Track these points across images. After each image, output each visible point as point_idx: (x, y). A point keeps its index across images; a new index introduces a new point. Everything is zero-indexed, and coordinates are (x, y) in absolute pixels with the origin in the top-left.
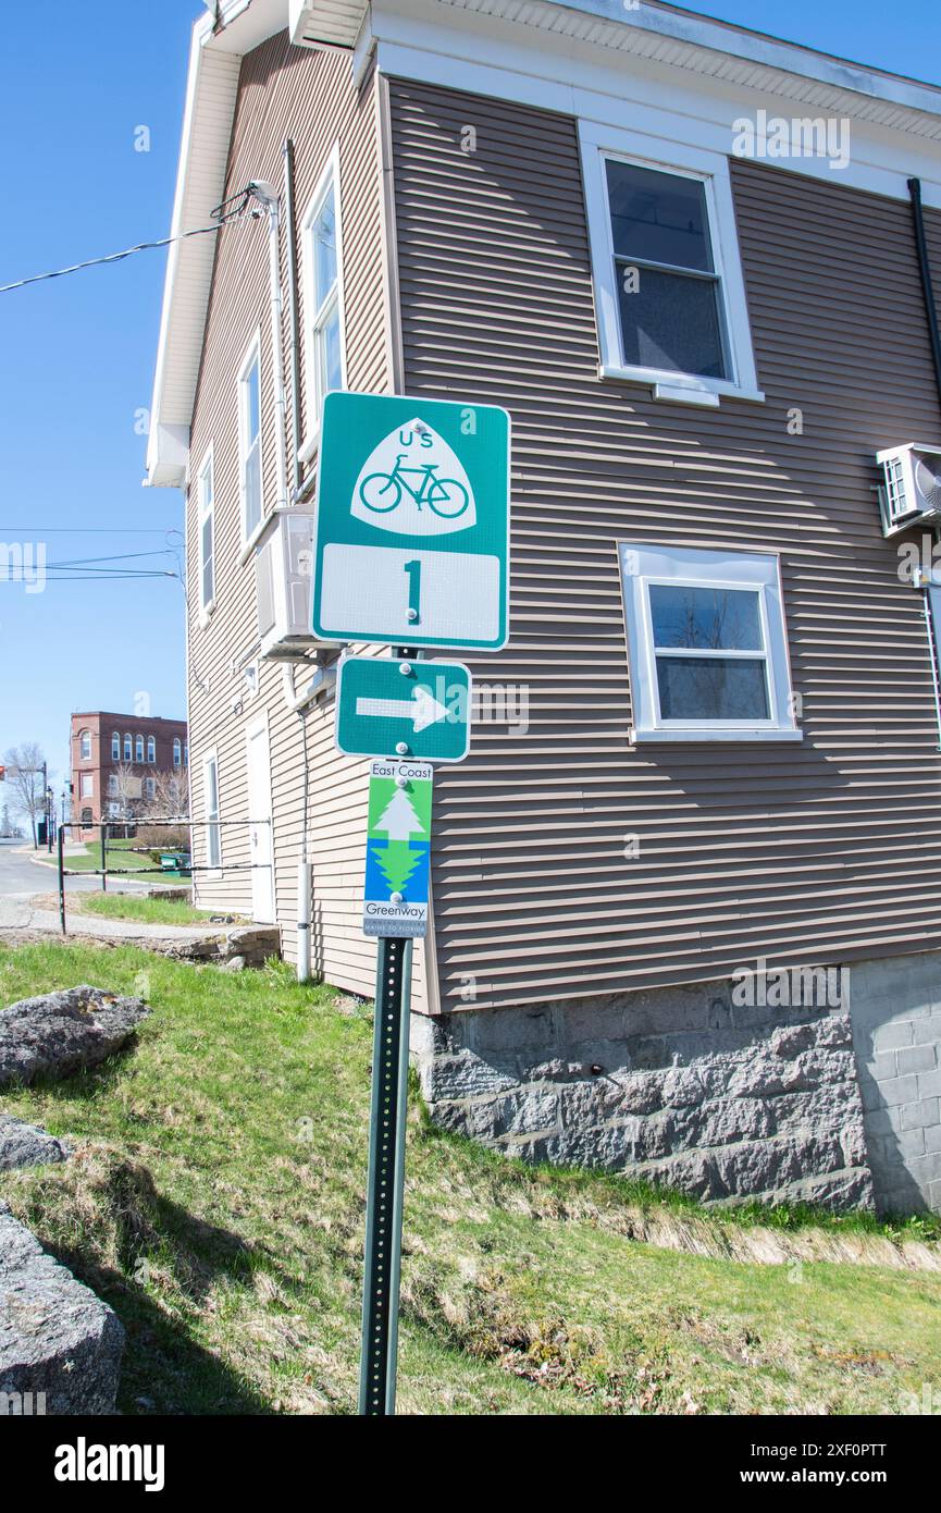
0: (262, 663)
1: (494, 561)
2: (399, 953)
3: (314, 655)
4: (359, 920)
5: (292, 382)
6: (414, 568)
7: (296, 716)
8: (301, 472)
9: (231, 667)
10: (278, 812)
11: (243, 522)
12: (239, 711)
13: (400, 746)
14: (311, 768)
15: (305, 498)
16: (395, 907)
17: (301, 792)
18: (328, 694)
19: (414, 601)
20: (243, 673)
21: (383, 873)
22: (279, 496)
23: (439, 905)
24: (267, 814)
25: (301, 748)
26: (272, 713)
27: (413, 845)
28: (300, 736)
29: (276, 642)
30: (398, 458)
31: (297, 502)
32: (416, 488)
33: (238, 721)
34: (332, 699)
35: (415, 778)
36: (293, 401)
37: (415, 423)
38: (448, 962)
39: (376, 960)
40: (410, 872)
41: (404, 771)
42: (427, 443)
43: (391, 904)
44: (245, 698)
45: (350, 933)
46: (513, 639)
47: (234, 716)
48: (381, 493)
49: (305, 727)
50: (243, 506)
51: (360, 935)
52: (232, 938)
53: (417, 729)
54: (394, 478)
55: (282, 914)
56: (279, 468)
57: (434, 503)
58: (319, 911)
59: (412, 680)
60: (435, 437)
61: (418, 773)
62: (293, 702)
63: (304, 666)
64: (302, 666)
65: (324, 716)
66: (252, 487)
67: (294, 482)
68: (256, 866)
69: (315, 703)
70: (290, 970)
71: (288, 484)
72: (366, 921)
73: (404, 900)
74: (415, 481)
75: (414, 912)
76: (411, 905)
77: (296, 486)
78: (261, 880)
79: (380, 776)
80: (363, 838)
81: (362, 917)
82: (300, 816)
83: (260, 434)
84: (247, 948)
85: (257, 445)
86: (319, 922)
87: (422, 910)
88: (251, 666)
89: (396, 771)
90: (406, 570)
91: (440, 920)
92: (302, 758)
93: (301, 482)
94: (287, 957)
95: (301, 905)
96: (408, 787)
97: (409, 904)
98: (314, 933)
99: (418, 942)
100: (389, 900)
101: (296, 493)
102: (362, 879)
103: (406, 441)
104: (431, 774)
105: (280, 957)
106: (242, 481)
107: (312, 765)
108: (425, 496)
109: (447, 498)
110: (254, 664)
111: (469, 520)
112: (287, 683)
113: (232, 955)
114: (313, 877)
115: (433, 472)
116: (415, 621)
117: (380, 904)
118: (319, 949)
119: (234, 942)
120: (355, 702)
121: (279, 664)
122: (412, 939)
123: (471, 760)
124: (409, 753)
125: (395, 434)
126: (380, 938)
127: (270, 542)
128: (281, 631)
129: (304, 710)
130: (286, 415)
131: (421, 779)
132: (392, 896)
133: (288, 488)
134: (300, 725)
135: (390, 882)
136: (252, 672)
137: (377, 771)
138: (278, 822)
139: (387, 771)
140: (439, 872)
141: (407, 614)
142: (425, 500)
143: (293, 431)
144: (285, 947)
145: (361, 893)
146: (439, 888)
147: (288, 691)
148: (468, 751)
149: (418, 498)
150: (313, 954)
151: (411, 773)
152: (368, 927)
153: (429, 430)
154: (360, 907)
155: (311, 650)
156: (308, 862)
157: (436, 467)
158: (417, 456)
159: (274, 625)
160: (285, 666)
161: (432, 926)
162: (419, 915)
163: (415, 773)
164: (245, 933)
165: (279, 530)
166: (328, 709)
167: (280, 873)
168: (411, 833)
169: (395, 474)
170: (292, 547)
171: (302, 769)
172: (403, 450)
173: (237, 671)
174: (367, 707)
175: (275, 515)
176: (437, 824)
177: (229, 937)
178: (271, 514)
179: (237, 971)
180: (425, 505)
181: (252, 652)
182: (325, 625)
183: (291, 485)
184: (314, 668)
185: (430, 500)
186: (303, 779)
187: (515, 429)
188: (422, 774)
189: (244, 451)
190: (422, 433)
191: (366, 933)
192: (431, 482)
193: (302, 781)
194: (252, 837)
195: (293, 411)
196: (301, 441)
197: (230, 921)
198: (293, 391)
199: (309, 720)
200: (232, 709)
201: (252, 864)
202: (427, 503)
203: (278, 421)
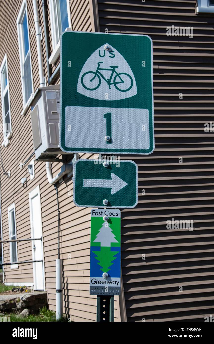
0: (36, 162)
1: (146, 111)
2: (107, 304)
3: (61, 158)
4: (88, 287)
5: (44, 24)
6: (108, 116)
7: (53, 187)
8: (51, 69)
9: (21, 164)
10: (45, 234)
11: (24, 95)
12: (25, 186)
13: (105, 201)
14: (61, 212)
15: (54, 82)
16: (105, 280)
17: (57, 224)
18: (69, 176)
19: (109, 132)
20: (27, 167)
21: (98, 263)
22: (41, 81)
23: (125, 278)
24: (40, 235)
25: (56, 202)
26: (42, 186)
27: (113, 249)
28: (55, 197)
29: (42, 152)
30: (99, 64)
31: (49, 84)
32: (108, 78)
33: (25, 190)
34: (71, 178)
35: (112, 216)
36: (45, 34)
37: (106, 46)
38: (131, 307)
39: (96, 307)
40: (111, 262)
41: (107, 213)
42: (112, 56)
43: (103, 279)
44: (28, 179)
45: (82, 294)
46: (157, 147)
47: (23, 188)
48: (91, 81)
49: (58, 192)
50: (23, 87)
51: (88, 294)
52: (23, 299)
53: (113, 192)
54: (97, 73)
55: (48, 285)
56: (40, 67)
57: (116, 85)
58: (67, 283)
59: (109, 170)
60: (116, 52)
61: (114, 214)
62: (51, 180)
63: (56, 163)
64: (55, 163)
65: (67, 186)
66: (27, 77)
67: (47, 74)
68: (35, 261)
69: (62, 180)
70: (52, 314)
71: (45, 75)
72: (91, 288)
73: (109, 276)
74: (107, 74)
75: (114, 283)
76: (113, 279)
77: (49, 76)
78: (38, 269)
79: (95, 216)
80: (88, 245)
81: (89, 285)
82: (57, 235)
83: (30, 50)
84: (31, 304)
85: (28, 57)
86: (67, 288)
87: (118, 280)
88: (30, 164)
89: (103, 213)
90: (104, 118)
91: (126, 286)
92: (56, 207)
93: (51, 74)
94: (51, 308)
95: (57, 280)
96: (109, 221)
97: (111, 278)
98: (64, 294)
99: (116, 298)
100: (102, 277)
101: (49, 80)
102: (88, 266)
103: (102, 55)
104: (120, 214)
105: (48, 308)
106: (22, 74)
107: (62, 210)
108: (112, 81)
109: (123, 82)
110: (32, 163)
111: (134, 92)
112: (48, 171)
113: (23, 308)
114: (63, 266)
115: (116, 69)
116: (110, 141)
117: (98, 279)
118: (67, 303)
119: (24, 301)
120: (83, 181)
121: (44, 162)
122: (113, 296)
123: (139, 206)
124: (109, 204)
125: (97, 52)
126: (98, 296)
127: (37, 104)
128: (44, 147)
129: (57, 184)
130: (42, 41)
131: (115, 217)
132: (104, 275)
133: (45, 78)
134: (55, 191)
135: (102, 268)
136: (31, 166)
137: (94, 214)
138: (45, 239)
139: (99, 214)
140: (124, 262)
141: (105, 138)
142: (112, 84)
143: (46, 49)
144: (50, 302)
145: (88, 273)
146: (125, 270)
147: (49, 176)
148: (137, 202)
149: (109, 82)
150: (64, 306)
151: (110, 214)
152: (92, 291)
153: (113, 49)
154: (88, 280)
155: (59, 155)
156: (61, 258)
157: (117, 67)
158: (108, 62)
159: (41, 144)
160: (47, 163)
161: (122, 289)
162: (116, 284)
163: (112, 214)
164: (30, 296)
165: (42, 99)
166: (68, 183)
167: (47, 265)
168: (112, 243)
169: (97, 71)
170: (49, 106)
171: (57, 213)
172: (101, 59)
173: (24, 166)
174: (88, 183)
175: (40, 91)
176: (124, 238)
177: (22, 299)
178: (37, 90)
179: (25, 317)
180: (112, 86)
181: (31, 157)
182: (67, 145)
183: (46, 75)
184: (61, 164)
185: (115, 83)
186: (57, 217)
187: (155, 44)
188: (116, 214)
189: (22, 60)
190: (110, 50)
191: (91, 294)
192: (115, 74)
193: (57, 218)
194: (33, 247)
195: (45, 39)
196: (50, 54)
197: (22, 290)
198: (44, 29)
199: (59, 189)
200: (22, 185)
201: (33, 260)
202: (113, 85)
203: (38, 44)
